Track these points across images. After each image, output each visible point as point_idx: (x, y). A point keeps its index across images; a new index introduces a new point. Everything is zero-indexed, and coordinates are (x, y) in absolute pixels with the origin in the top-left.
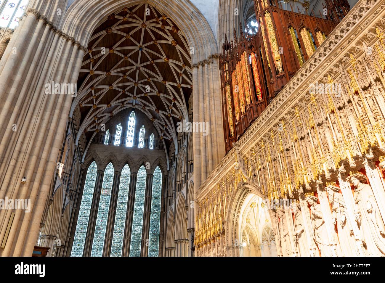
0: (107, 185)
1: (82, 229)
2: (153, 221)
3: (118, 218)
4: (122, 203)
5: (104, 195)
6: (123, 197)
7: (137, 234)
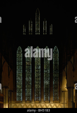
0: (29, 60)
1: (19, 83)
2: (55, 78)
3: (36, 77)
4: (38, 69)
5: (27, 65)
6: (38, 66)
7: (47, 85)
